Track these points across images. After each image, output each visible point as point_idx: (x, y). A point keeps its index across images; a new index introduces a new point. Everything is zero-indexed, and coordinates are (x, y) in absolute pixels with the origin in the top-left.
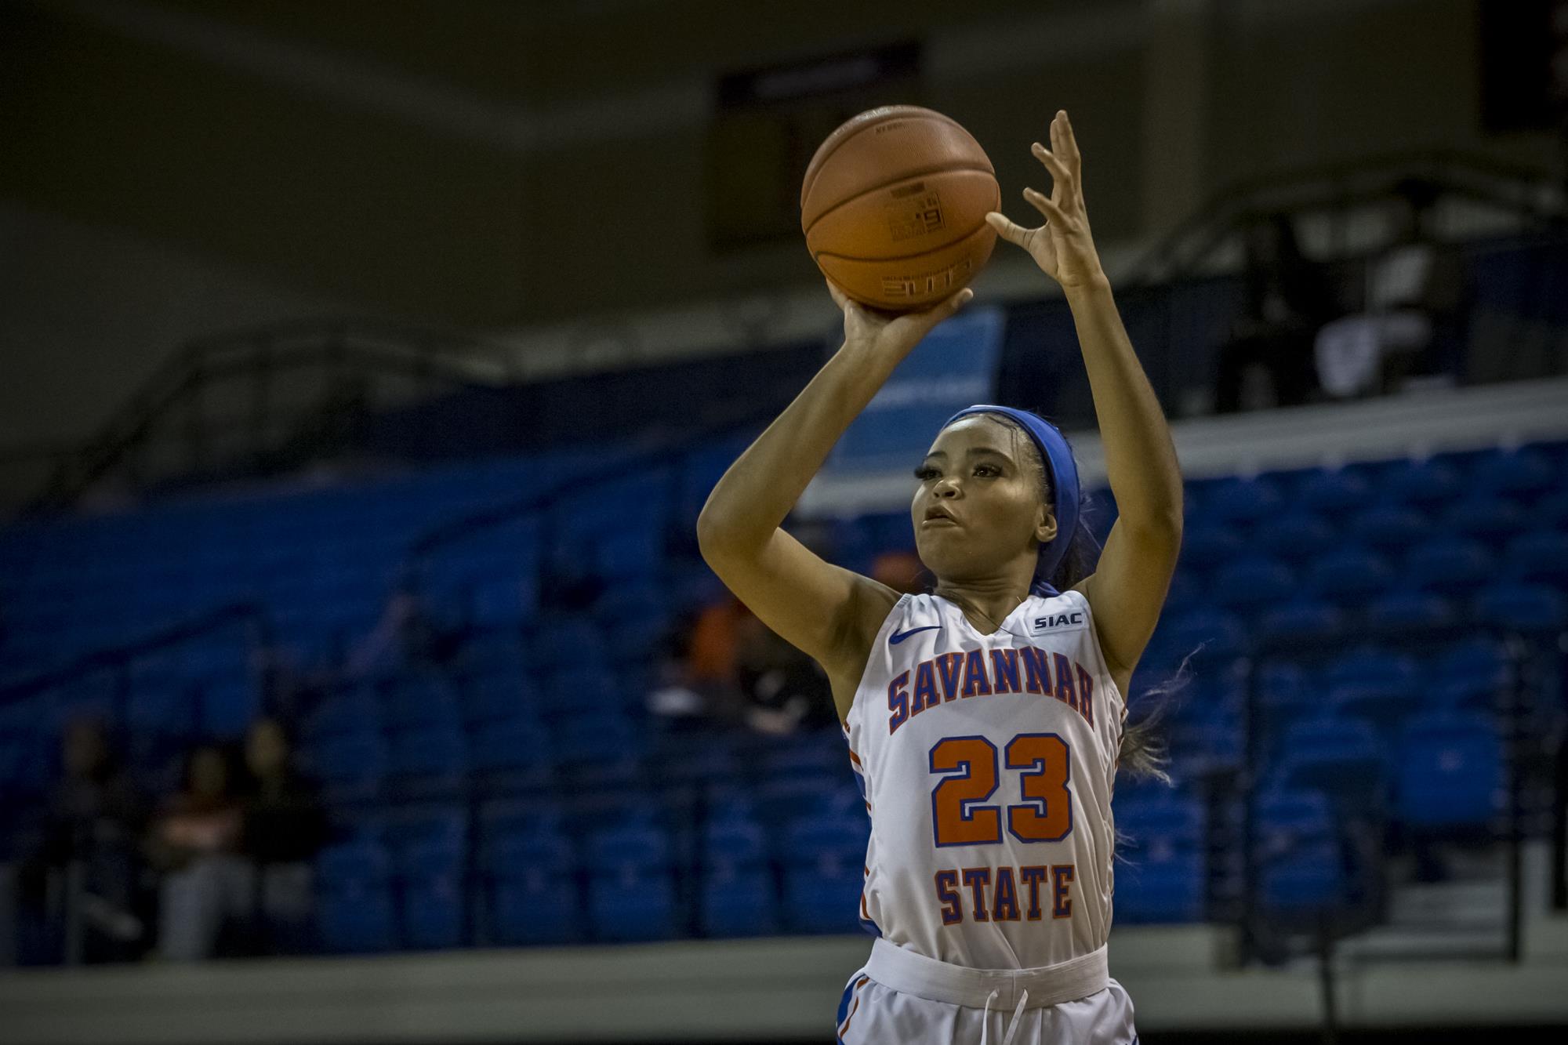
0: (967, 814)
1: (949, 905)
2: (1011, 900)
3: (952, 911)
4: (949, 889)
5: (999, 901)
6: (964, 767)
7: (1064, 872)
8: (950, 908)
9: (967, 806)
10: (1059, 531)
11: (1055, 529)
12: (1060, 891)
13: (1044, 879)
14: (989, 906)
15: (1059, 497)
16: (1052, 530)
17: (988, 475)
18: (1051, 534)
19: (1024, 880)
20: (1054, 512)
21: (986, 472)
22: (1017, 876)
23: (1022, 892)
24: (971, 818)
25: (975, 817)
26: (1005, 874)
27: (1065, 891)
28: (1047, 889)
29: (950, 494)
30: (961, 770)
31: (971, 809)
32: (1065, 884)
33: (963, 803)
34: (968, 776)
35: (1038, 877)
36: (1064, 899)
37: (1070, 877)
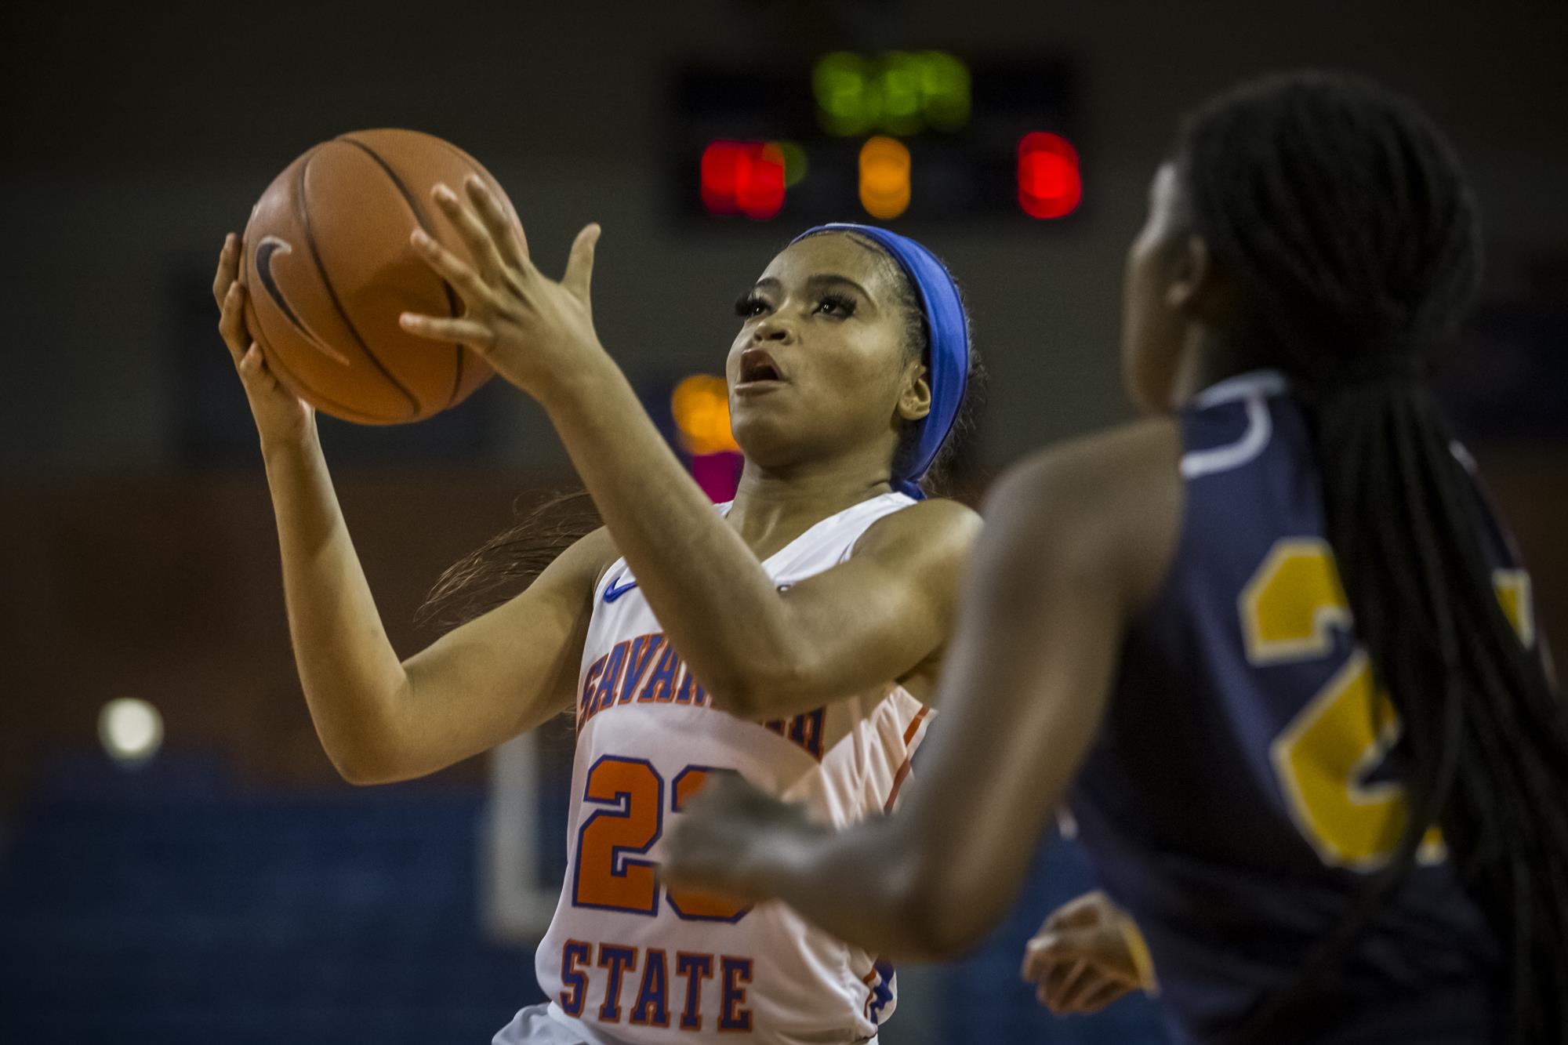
0: (619, 867)
1: (571, 990)
2: (661, 997)
3: (572, 999)
4: (577, 967)
5: (645, 996)
6: (623, 800)
7: (738, 967)
8: (570, 995)
9: (622, 855)
10: (935, 406)
11: (929, 401)
12: (731, 995)
13: (708, 973)
14: (627, 1001)
15: (936, 356)
16: (923, 403)
17: (835, 311)
18: (920, 409)
19: (681, 970)
20: (928, 377)
21: (832, 307)
22: (671, 964)
23: (677, 989)
24: (623, 873)
25: (628, 873)
26: (656, 959)
27: (740, 995)
28: (711, 989)
29: (779, 336)
30: (619, 804)
31: (626, 862)
32: (739, 984)
33: (616, 850)
34: (626, 814)
35: (700, 969)
36: (738, 1007)
37: (747, 976)
